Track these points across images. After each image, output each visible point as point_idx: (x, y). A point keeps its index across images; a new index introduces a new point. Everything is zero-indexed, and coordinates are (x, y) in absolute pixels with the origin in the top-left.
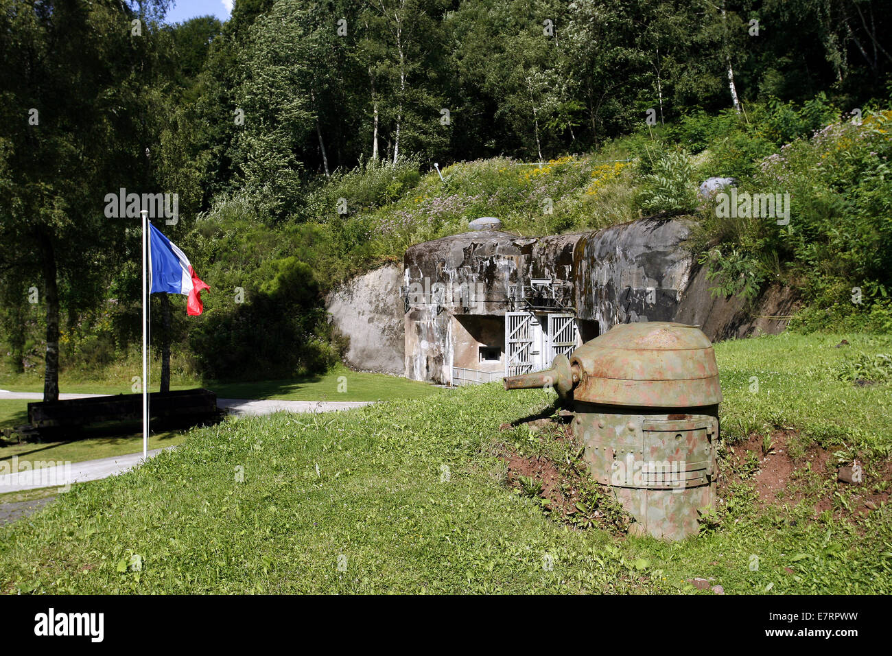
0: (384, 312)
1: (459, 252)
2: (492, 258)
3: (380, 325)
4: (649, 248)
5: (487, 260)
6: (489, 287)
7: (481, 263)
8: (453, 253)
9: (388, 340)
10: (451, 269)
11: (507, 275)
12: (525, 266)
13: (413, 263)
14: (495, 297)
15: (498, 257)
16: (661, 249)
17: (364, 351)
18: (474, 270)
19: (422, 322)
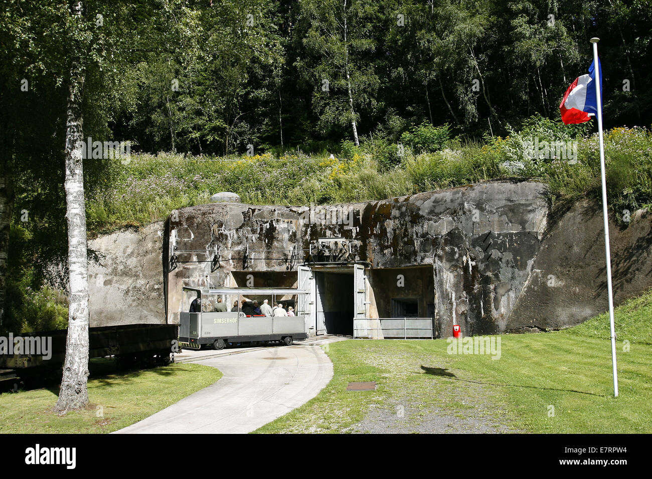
0: (125, 273)
1: (237, 215)
2: (272, 221)
3: (121, 287)
4: (512, 201)
5: (266, 222)
6: (269, 246)
7: (261, 225)
8: (232, 215)
9: (134, 300)
10: (230, 230)
11: (286, 236)
12: (304, 229)
13: (181, 225)
14: (275, 256)
15: (278, 221)
16: (523, 202)
17: (101, 313)
18: (254, 231)
19: (191, 279)
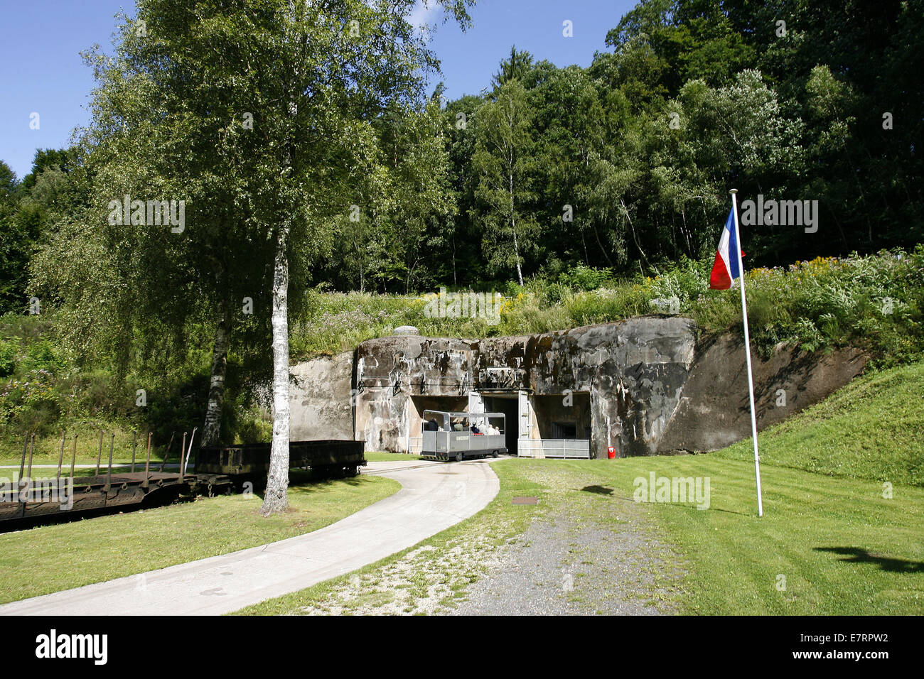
0: (320, 396)
1: (416, 346)
2: (446, 352)
3: (316, 407)
4: (661, 335)
5: (442, 353)
6: (443, 373)
7: (436, 355)
8: (412, 346)
9: (327, 419)
10: (410, 359)
11: (459, 365)
12: (474, 359)
13: (368, 354)
14: (448, 382)
15: (451, 351)
16: (671, 336)
17: (299, 429)
18: (430, 361)
19: (376, 402)
